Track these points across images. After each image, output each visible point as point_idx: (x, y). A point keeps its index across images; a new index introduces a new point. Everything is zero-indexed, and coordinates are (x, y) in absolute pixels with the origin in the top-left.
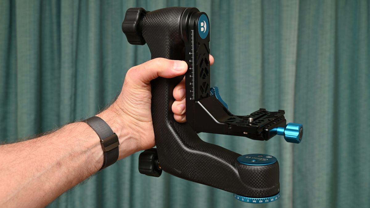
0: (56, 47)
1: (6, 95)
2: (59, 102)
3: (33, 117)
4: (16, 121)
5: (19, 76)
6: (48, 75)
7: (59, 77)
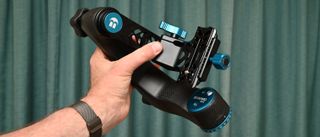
0: (44, 17)
1: (5, 54)
2: (46, 60)
3: (26, 71)
4: (13, 74)
5: (15, 39)
6: (38, 39)
7: (46, 40)
